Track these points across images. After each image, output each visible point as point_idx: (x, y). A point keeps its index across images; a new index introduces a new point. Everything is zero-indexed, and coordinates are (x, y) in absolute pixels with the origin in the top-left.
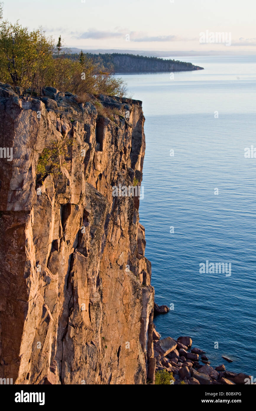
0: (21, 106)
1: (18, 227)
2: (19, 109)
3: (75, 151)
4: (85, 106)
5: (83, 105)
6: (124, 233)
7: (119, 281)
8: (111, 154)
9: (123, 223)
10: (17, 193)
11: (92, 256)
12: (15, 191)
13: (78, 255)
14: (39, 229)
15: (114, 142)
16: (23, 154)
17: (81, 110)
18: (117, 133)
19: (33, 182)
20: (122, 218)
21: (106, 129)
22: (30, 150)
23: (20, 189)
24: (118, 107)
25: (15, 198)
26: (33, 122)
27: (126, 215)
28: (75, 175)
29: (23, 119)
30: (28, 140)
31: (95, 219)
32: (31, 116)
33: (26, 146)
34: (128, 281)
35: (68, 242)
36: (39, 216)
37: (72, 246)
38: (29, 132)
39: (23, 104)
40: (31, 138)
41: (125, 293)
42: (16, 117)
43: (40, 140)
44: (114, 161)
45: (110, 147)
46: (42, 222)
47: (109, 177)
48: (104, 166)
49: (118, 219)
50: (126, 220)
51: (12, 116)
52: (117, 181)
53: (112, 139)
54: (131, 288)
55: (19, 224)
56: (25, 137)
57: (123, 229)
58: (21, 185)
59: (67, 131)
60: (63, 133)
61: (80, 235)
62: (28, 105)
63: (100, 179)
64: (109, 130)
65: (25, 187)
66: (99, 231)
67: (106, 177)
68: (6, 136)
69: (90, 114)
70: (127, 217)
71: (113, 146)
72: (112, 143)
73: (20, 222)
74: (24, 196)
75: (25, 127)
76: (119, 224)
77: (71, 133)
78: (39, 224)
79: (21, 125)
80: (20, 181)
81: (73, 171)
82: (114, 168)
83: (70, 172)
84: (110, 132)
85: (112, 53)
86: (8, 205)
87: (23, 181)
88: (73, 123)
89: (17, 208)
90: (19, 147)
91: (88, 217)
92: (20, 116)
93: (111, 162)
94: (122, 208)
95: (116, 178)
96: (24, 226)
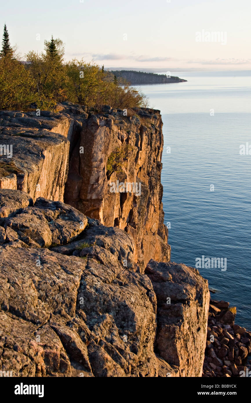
0: (99, 124)
1: (94, 210)
2: (97, 126)
3: (130, 153)
4: (132, 119)
5: (131, 118)
6: (156, 209)
7: (152, 244)
8: (148, 152)
9: (155, 202)
10: (95, 186)
11: (139, 228)
12: (93, 185)
13: (130, 227)
14: (107, 211)
15: (150, 144)
16: (99, 158)
17: (130, 122)
18: (151, 138)
19: (106, 178)
20: (155, 198)
21: (144, 134)
22: (104, 155)
23: (96, 184)
24: (149, 117)
25: (93, 190)
26: (106, 135)
27: (157, 196)
28: (130, 171)
29: (100, 134)
30: (103, 148)
31: (141, 201)
32: (105, 131)
33: (101, 152)
34: (159, 244)
35: (124, 219)
36: (107, 202)
37: (125, 221)
38: (104, 142)
39: (100, 122)
40: (105, 146)
41: (156, 252)
42: (95, 132)
43: (110, 147)
44: (149, 158)
45: (147, 147)
46: (109, 206)
47: (146, 169)
48: (143, 161)
49: (152, 199)
50: (158, 200)
51: (92, 131)
52: (151, 172)
53: (148, 142)
54: (160, 248)
55: (95, 208)
56: (101, 146)
57: (156, 207)
58: (97, 180)
59: (125, 139)
60: (122, 141)
61: (131, 213)
62: (103, 123)
63: (140, 171)
64: (146, 135)
65: (100, 182)
66: (143, 210)
67: (144, 169)
68: (87, 145)
69: (136, 125)
70: (158, 198)
71: (149, 146)
73: (95, 206)
74: (99, 188)
75: (101, 139)
76: (153, 203)
77: (127, 141)
78: (107, 207)
79: (99, 138)
80: (96, 177)
81: (128, 168)
82: (149, 163)
83: (126, 169)
84: (147, 137)
85: (121, 70)
86: (88, 194)
87: (99, 178)
88: (128, 133)
89: (94, 197)
90: (97, 153)
91: (136, 200)
92: (98, 131)
93: (147, 158)
94: (155, 191)
95: (150, 170)
96: (98, 210)
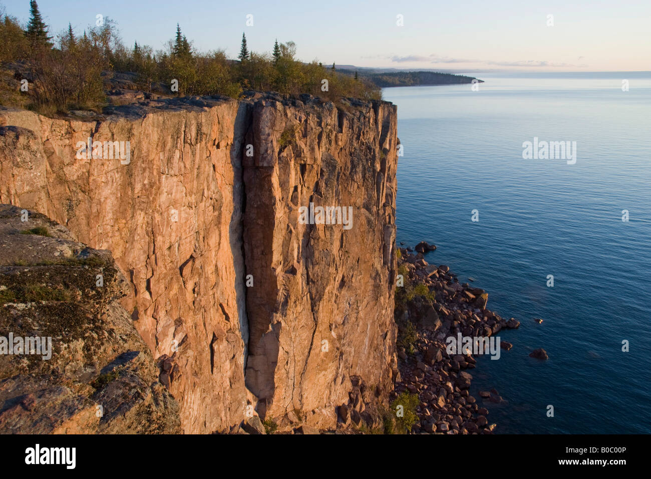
0: (264, 105)
1: (268, 176)
2: (263, 107)
3: (309, 131)
4: (326, 104)
5: (324, 104)
6: (359, 186)
7: (357, 216)
8: (349, 135)
10: (264, 155)
11: (326, 198)
12: (263, 154)
16: (267, 133)
17: (322, 107)
18: (353, 122)
21: (345, 119)
22: (271, 130)
23: (266, 153)
25: (264, 159)
26: (272, 114)
27: (360, 174)
28: (310, 146)
29: (266, 112)
30: (269, 124)
31: (329, 175)
32: (270, 110)
33: (268, 128)
34: (363, 217)
35: (308, 188)
36: (282, 170)
37: (312, 190)
38: (270, 119)
39: (266, 104)
40: (271, 123)
41: (362, 224)
42: (261, 111)
43: (279, 124)
44: (351, 140)
45: (348, 131)
46: (284, 174)
47: (348, 150)
48: (344, 143)
49: (355, 177)
50: (361, 178)
51: (259, 111)
52: (354, 153)
53: (350, 125)
54: (366, 221)
56: (267, 122)
58: (266, 151)
59: (303, 120)
60: (300, 121)
61: (317, 184)
62: (269, 104)
63: (341, 151)
64: (347, 120)
65: (269, 152)
67: (345, 150)
69: (329, 110)
70: (361, 176)
71: (351, 130)
72: (350, 128)
74: (269, 157)
75: (267, 117)
76: (356, 180)
77: (306, 121)
78: (283, 175)
79: (264, 116)
80: (266, 148)
81: (308, 144)
83: (306, 145)
84: (348, 121)
86: (260, 162)
87: (267, 149)
88: (308, 115)
89: (265, 165)
90: (264, 128)
91: (324, 174)
92: (264, 111)
93: (349, 140)
94: (357, 170)
95: (353, 150)
96: (270, 176)
